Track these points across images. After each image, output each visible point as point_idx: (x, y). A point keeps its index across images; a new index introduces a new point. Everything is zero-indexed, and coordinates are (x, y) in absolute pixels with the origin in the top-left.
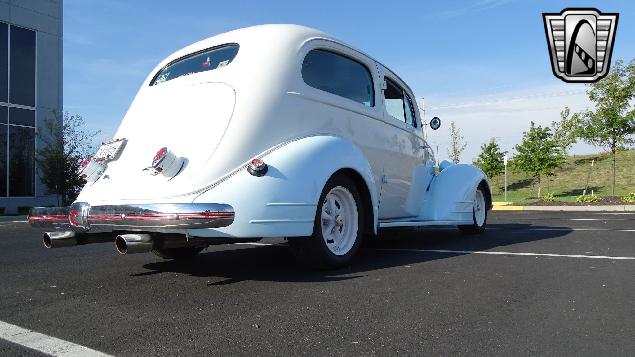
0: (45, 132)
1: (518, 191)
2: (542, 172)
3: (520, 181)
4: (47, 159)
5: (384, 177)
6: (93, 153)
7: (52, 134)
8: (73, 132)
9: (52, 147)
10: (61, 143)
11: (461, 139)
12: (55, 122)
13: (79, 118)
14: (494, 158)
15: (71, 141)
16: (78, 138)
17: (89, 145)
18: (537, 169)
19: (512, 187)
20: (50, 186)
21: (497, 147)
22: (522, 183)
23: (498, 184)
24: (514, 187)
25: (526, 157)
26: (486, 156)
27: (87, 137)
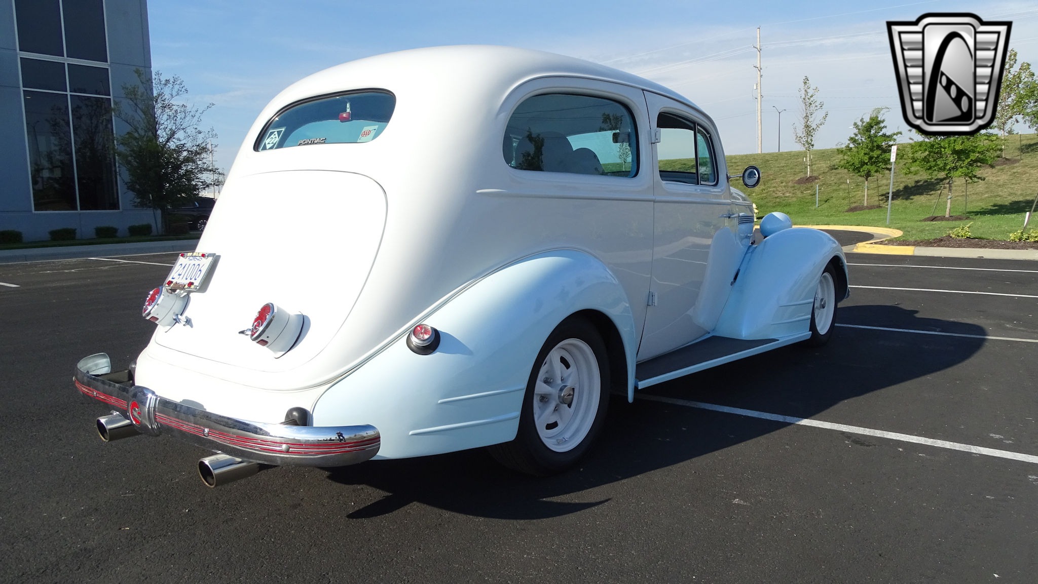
0: (126, 106)
1: (912, 201)
2: (958, 173)
3: (917, 182)
4: (133, 150)
5: (651, 295)
6: (204, 142)
7: (138, 109)
8: (169, 106)
9: (140, 131)
10: (152, 125)
11: (819, 107)
12: (141, 90)
13: (178, 82)
14: (875, 144)
15: (168, 121)
16: (179, 116)
17: (196, 129)
18: (948, 167)
19: (902, 193)
20: (142, 194)
21: (882, 125)
22: (921, 185)
23: (879, 187)
24: (907, 193)
25: (932, 146)
26: (861, 140)
27: (192, 113)
